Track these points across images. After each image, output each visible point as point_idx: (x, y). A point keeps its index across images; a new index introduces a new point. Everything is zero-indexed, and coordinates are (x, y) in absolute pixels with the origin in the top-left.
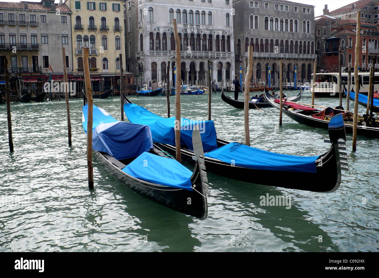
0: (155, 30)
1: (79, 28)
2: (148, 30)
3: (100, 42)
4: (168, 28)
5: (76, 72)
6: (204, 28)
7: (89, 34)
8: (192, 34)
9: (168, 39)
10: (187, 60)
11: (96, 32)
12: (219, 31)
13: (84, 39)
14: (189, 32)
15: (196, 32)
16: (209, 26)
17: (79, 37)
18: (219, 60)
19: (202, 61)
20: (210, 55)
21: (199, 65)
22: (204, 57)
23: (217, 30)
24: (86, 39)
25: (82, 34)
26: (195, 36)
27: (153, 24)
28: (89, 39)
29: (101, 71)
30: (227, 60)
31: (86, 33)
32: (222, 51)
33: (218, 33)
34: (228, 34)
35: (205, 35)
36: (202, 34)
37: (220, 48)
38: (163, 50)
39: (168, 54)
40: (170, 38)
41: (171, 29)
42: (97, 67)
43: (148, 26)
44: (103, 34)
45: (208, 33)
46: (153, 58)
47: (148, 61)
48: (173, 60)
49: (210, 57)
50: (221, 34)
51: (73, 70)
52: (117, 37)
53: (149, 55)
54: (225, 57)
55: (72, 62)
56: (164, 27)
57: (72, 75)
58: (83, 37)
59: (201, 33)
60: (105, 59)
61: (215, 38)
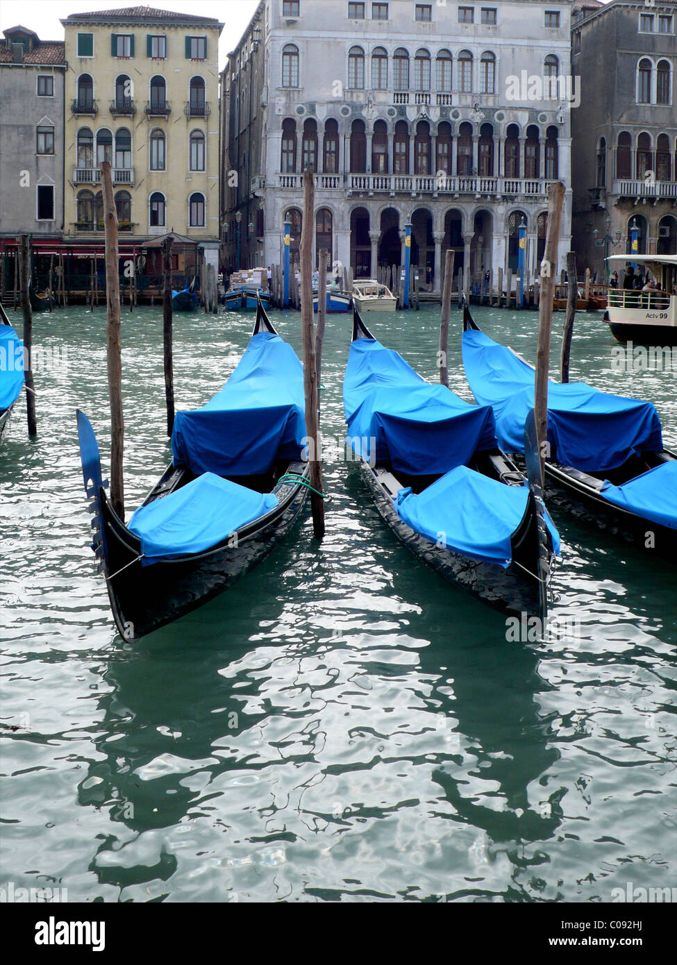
0: (300, 111)
1: (85, 107)
2: (277, 112)
3: (145, 148)
4: (344, 106)
5: (72, 232)
6: (464, 102)
7: (113, 126)
8: (424, 124)
9: (341, 139)
10: (403, 204)
11: (133, 119)
12: (520, 113)
13: (98, 138)
14: (412, 115)
15: (435, 116)
16: (484, 97)
17: (84, 133)
18: (515, 205)
19: (454, 206)
20: (478, 190)
21: (443, 220)
22: (456, 196)
23: (512, 108)
24: (104, 139)
25: (95, 126)
26: (431, 129)
27: (296, 94)
28: (114, 139)
29: (143, 228)
30: (544, 206)
31: (104, 122)
32: (526, 177)
33: (515, 117)
34: (549, 121)
35: (466, 127)
36: (457, 122)
37: (522, 168)
38: (325, 171)
39: (341, 184)
40: (348, 136)
41: (352, 108)
42: (133, 220)
43: (277, 98)
44: (154, 125)
45: (477, 118)
46: (290, 195)
47: (275, 204)
48: (353, 202)
49: (478, 196)
50: (524, 121)
51: (62, 227)
52: (197, 134)
53: (278, 186)
54: (537, 195)
55: (61, 202)
56: (331, 102)
57: (60, 240)
58: (95, 134)
59: (452, 119)
60: (157, 198)
61: (501, 133)
